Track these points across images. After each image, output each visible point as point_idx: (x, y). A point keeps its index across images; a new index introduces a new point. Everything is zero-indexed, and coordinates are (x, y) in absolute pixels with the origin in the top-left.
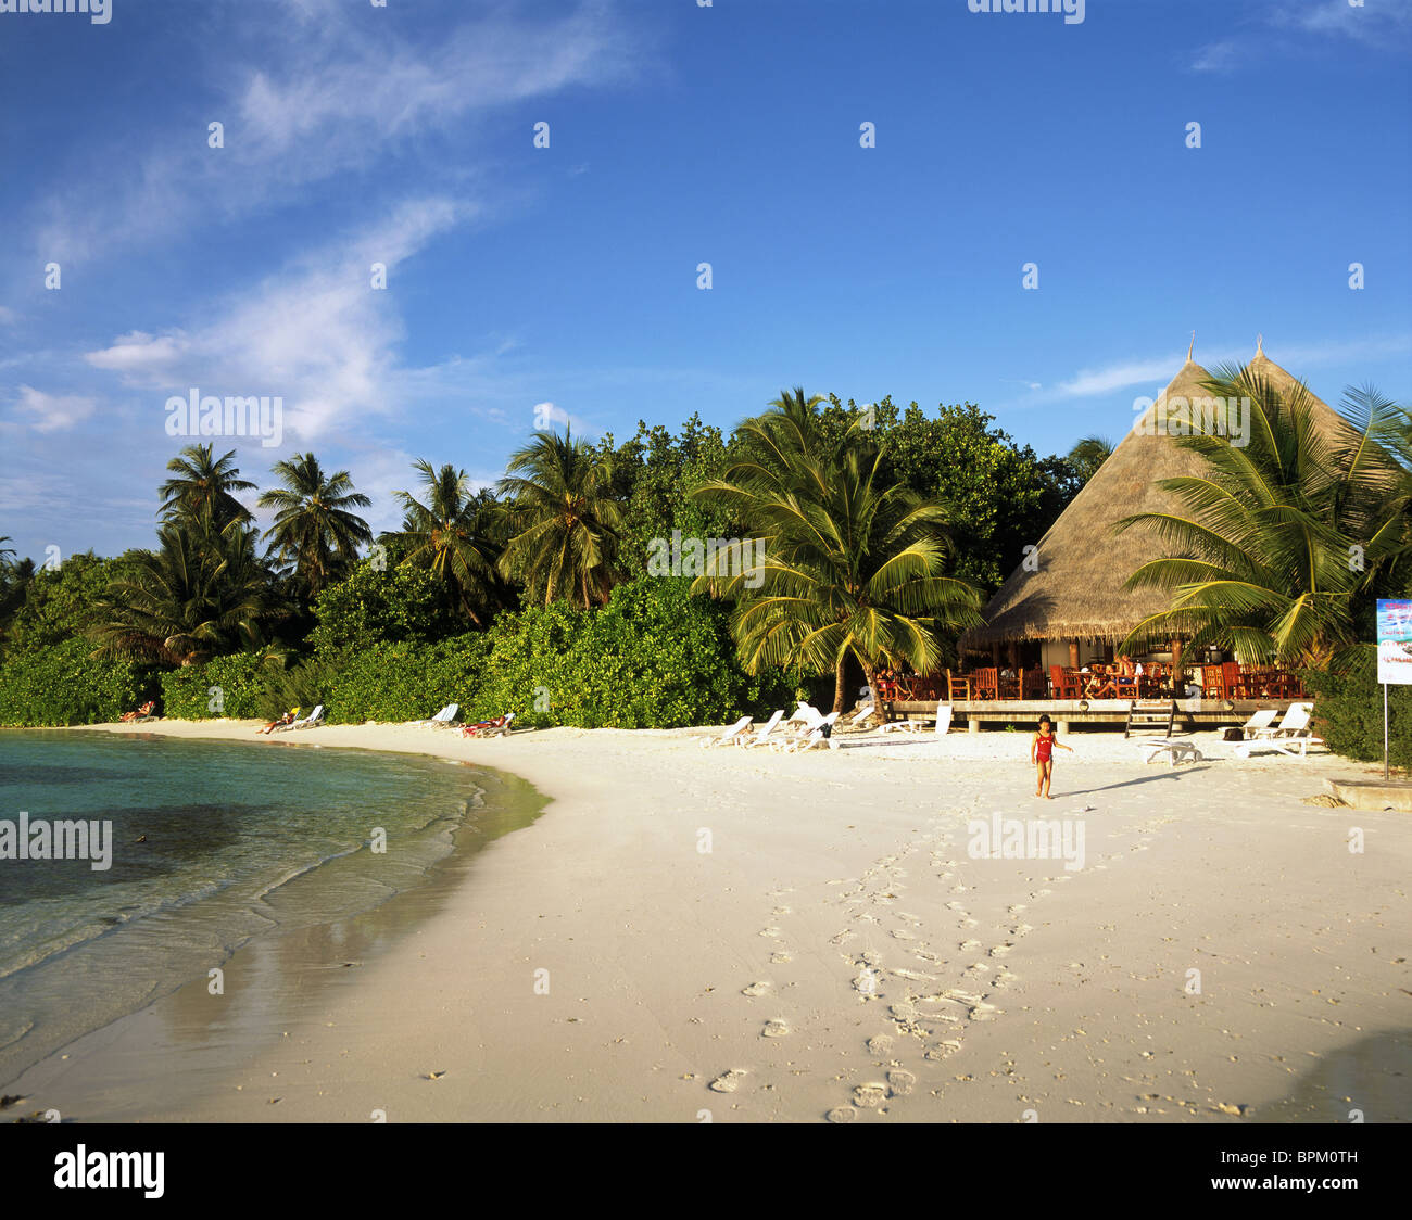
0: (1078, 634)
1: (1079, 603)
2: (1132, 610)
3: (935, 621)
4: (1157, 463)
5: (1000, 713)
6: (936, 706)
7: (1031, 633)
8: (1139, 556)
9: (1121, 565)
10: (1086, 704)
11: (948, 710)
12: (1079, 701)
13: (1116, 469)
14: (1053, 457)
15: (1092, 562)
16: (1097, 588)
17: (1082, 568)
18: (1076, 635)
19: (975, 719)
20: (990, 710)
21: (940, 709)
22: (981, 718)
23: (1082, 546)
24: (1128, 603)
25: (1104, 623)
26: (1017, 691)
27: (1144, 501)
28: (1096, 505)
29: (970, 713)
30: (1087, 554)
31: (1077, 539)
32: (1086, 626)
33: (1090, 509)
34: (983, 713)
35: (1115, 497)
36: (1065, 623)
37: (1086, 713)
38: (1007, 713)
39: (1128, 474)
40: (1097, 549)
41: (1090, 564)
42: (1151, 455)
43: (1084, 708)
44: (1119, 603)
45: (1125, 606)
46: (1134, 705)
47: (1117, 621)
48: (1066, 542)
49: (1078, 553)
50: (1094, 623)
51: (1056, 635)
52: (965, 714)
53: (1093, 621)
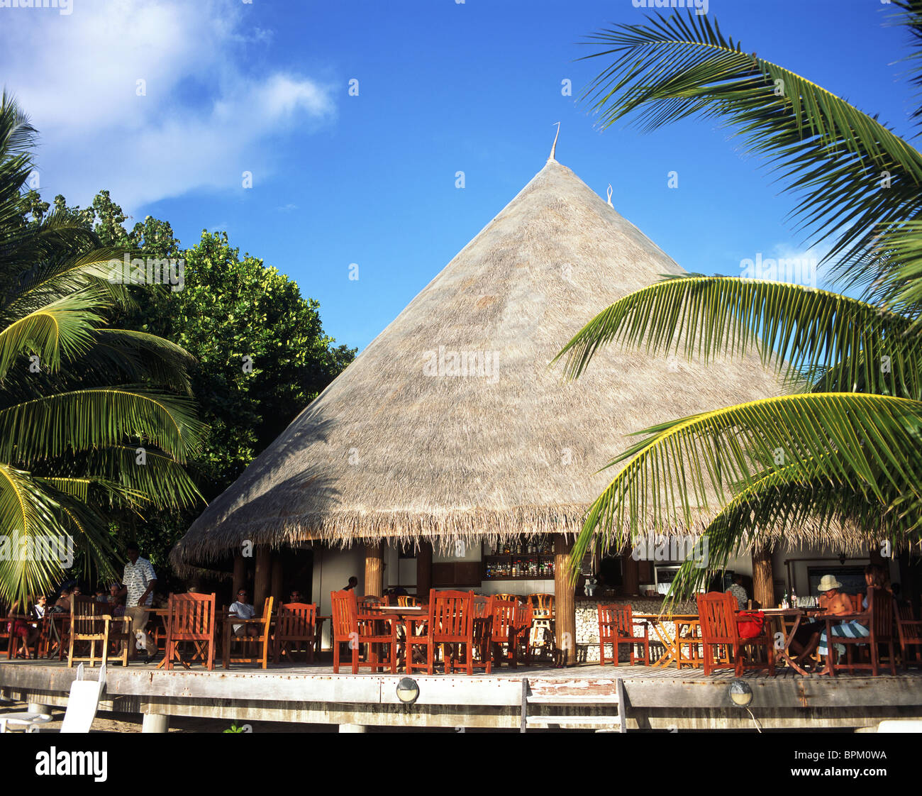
0: (386, 533)
1: (390, 474)
2: (492, 488)
3: (93, 486)
4: (518, 271)
5: (211, 702)
6: (70, 679)
7: (295, 534)
8: (497, 398)
9: (466, 412)
10: (412, 685)
11: (95, 688)
12: (397, 679)
13: (451, 282)
14: (343, 348)
15: (416, 407)
16: (426, 448)
17: (396, 416)
18: (383, 534)
19: (156, 711)
20: (186, 694)
21: (77, 687)
22: (170, 710)
23: (396, 385)
24: (484, 476)
25: (439, 512)
26: (259, 645)
27: (501, 320)
28: (420, 329)
29: (146, 699)
30: (406, 396)
31: (388, 376)
32: (403, 516)
33: (410, 334)
34: (174, 701)
35: (453, 316)
36: (362, 509)
37: (409, 708)
38: (227, 703)
39: (472, 286)
40: (424, 388)
41: (413, 410)
42: (508, 261)
43: (408, 696)
44: (467, 476)
45: (478, 480)
46: (528, 690)
47: (464, 508)
48: (369, 381)
49: (389, 394)
50: (419, 511)
51: (344, 534)
52: (137, 700)
53: (418, 508)
